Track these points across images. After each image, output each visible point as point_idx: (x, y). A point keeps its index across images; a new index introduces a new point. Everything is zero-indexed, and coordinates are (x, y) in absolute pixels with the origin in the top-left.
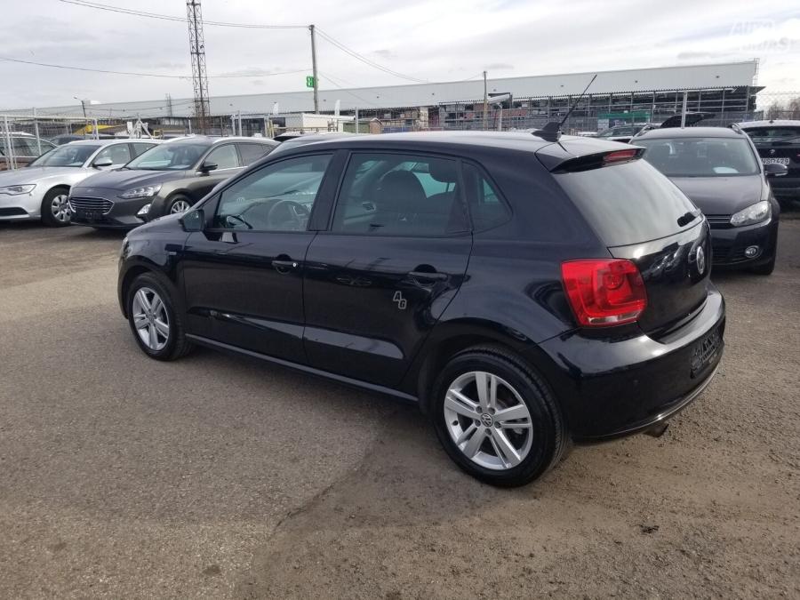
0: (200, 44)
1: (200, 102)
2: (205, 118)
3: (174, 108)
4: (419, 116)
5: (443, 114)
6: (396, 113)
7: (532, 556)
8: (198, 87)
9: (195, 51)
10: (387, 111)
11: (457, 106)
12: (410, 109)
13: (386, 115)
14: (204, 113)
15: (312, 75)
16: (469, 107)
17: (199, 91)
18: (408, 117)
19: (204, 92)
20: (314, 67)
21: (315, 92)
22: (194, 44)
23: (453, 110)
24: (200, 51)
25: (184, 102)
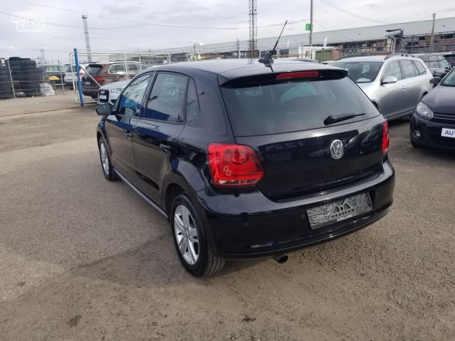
0: (254, 9)
1: (252, 42)
2: (254, 51)
3: (240, 46)
4: (386, 45)
5: (404, 43)
6: (370, 43)
7: (166, 316)
8: (252, 33)
9: (251, 13)
10: (364, 42)
11: (413, 37)
12: (381, 41)
13: (364, 45)
14: (253, 48)
15: (310, 23)
16: (422, 38)
17: (252, 36)
18: (379, 45)
19: (255, 36)
20: (311, 18)
21: (311, 33)
22: (251, 9)
23: (410, 40)
24: (254, 13)
25: (244, 42)
